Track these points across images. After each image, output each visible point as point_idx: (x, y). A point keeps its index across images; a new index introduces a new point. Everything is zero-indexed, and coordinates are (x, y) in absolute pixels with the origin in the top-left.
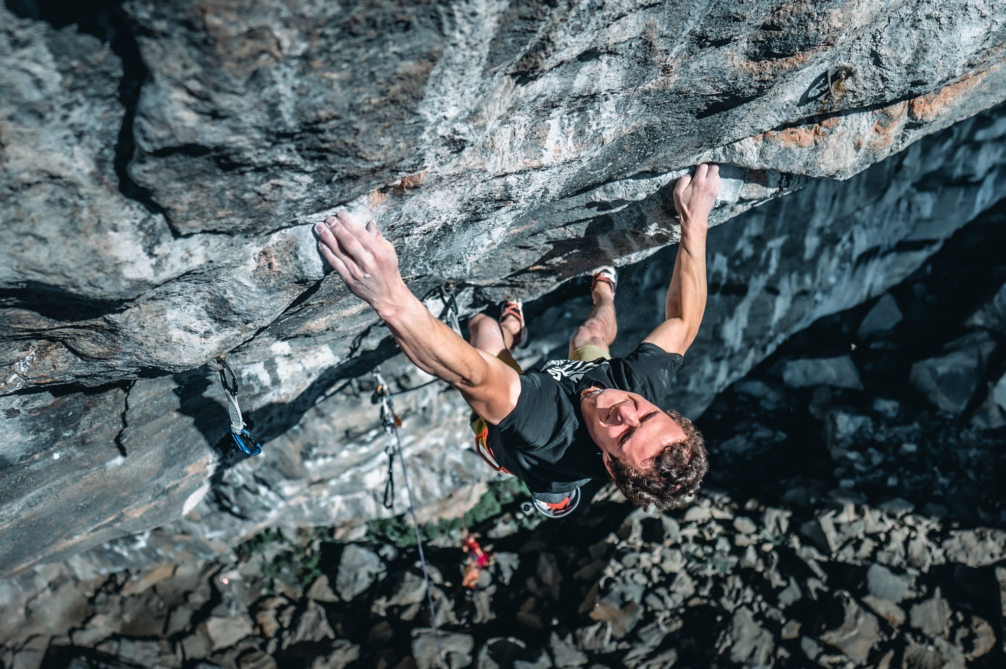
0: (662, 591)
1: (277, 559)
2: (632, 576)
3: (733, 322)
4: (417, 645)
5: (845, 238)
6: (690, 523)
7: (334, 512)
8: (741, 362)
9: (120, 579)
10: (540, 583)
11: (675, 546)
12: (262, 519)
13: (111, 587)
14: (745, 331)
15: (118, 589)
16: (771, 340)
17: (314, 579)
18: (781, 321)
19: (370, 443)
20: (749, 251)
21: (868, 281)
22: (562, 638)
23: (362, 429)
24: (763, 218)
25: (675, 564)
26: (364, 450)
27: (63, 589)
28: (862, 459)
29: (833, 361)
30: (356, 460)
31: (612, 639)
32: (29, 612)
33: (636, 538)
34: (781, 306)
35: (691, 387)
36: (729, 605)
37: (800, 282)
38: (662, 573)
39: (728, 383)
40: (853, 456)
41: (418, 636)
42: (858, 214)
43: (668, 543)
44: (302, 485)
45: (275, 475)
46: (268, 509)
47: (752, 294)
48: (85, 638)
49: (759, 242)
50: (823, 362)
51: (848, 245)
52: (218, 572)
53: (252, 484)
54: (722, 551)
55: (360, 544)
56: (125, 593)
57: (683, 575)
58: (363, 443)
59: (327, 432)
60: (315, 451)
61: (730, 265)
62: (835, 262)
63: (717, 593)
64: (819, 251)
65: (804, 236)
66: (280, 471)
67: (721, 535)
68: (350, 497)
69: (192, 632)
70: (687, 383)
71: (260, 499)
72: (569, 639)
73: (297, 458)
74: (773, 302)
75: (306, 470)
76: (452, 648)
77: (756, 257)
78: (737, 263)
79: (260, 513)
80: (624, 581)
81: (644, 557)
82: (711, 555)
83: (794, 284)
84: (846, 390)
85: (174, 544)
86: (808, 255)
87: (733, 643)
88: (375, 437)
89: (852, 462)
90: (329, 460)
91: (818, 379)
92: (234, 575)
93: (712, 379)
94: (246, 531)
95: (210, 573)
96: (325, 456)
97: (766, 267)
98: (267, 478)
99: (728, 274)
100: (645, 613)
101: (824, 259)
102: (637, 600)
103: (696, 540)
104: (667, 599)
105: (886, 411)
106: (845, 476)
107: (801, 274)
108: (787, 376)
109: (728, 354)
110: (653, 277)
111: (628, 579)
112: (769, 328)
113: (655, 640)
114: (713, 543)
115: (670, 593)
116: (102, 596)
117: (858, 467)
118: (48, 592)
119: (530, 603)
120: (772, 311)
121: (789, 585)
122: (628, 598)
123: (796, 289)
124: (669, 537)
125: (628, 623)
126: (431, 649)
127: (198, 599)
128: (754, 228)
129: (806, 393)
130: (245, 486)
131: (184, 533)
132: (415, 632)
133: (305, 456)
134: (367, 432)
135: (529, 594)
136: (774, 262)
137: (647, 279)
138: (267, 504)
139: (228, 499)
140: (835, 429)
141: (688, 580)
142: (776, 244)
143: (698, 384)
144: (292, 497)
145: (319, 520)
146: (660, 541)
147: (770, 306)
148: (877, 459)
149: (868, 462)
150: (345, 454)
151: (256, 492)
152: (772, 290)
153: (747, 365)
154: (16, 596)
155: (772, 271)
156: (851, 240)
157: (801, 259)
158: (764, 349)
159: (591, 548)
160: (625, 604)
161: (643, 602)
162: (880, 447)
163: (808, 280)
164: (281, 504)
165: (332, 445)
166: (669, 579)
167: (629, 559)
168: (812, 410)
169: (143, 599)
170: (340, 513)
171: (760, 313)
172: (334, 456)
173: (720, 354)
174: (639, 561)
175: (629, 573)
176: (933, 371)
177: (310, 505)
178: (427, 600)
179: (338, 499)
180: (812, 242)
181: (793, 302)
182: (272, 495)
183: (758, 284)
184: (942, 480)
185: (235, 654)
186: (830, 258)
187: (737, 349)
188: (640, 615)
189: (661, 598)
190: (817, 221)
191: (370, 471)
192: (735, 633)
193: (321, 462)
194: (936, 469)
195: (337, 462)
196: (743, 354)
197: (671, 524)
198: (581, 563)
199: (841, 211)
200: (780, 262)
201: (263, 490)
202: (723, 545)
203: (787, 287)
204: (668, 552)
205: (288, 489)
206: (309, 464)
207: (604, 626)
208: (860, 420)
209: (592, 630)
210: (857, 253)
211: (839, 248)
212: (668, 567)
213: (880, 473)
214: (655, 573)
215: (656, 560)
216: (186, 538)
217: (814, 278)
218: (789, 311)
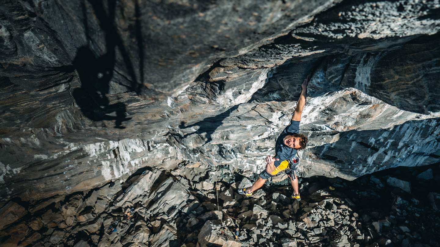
0: (325, 222)
1: (225, 174)
2: (318, 215)
3: (372, 157)
4: (254, 208)
5: (411, 146)
6: (341, 208)
7: (245, 167)
8: (371, 170)
9: (186, 163)
10: (292, 207)
11: (333, 212)
12: (229, 160)
13: (183, 164)
14: (374, 161)
15: (185, 165)
16: (382, 166)
17: (233, 183)
18: (386, 162)
19: (263, 152)
20: (382, 140)
21: (418, 161)
22: (293, 222)
23: (262, 148)
24: (389, 133)
25: (332, 217)
26: (260, 153)
27: (173, 160)
28: (400, 212)
29: (404, 182)
30: (257, 155)
31: (306, 228)
32: (163, 162)
33: (323, 206)
34: (387, 158)
35: (354, 171)
36: (342, 233)
37: (394, 154)
38: (327, 217)
39: (365, 174)
40: (398, 210)
41: (256, 206)
42: (417, 141)
43: (332, 211)
44: (242, 155)
45: (237, 151)
46: (232, 159)
47: (379, 152)
48: (174, 173)
49: (386, 139)
50: (401, 181)
51: (411, 149)
52: (210, 171)
53: (230, 151)
54: (346, 220)
55: (248, 178)
56: (186, 167)
57: (333, 220)
58: (261, 151)
59: (254, 145)
60: (249, 149)
61: (376, 142)
62: (406, 152)
63: (341, 228)
64: (402, 147)
65: (399, 142)
66: (239, 150)
67: (348, 215)
68: (251, 165)
69: (199, 183)
70: (353, 169)
71: (231, 155)
72: (294, 223)
73: (244, 149)
74: (385, 156)
75: (245, 153)
76: (263, 213)
77: (384, 143)
78: (378, 142)
79: (229, 159)
80: (316, 215)
81: (324, 211)
82: (343, 219)
83: (392, 153)
84: (405, 192)
85: (205, 159)
86: (399, 147)
87: (339, 242)
88: (265, 151)
89: (397, 211)
90: (251, 152)
91: (397, 185)
92: (214, 173)
93: (361, 171)
94: (224, 162)
95: (207, 170)
96: (251, 151)
97: (385, 146)
98: (235, 150)
99: (374, 144)
100: (318, 225)
101: (403, 150)
102: (317, 221)
103: (340, 213)
104: (326, 224)
105: (415, 202)
106: (392, 215)
107: (395, 152)
108: (388, 181)
109: (368, 166)
110: (353, 137)
111: (317, 215)
112: (382, 163)
113: (318, 233)
114: (345, 216)
115: (327, 223)
116: (181, 165)
117: (398, 214)
118: (169, 159)
119: (288, 211)
120: (384, 159)
121: (362, 235)
122: (315, 219)
123: (392, 155)
124: (333, 209)
125: (312, 226)
126: (258, 210)
127: (203, 175)
128: (385, 135)
129: (393, 188)
130: (228, 151)
131: (208, 157)
132: (255, 205)
133: (246, 149)
134: (263, 149)
135: (288, 209)
136: (388, 145)
137: (351, 138)
138: (232, 157)
139: (223, 153)
140: (396, 201)
141: (333, 222)
142: (391, 141)
143: (356, 171)
144: (239, 158)
145: (241, 167)
146: (330, 210)
147: (384, 157)
148: (405, 214)
149: (402, 214)
150: (256, 152)
151: (231, 153)
152: (385, 153)
153: (373, 171)
154: (162, 157)
155: (387, 148)
156: (413, 148)
157: (396, 148)
158: (379, 168)
159: (310, 204)
160: (313, 220)
161: (319, 222)
162: (408, 211)
163: (397, 154)
164: (235, 159)
165: (254, 149)
166: (328, 220)
167: (319, 211)
168: (392, 193)
169: (190, 170)
170: (247, 168)
171: (380, 158)
172: (253, 152)
173: (365, 165)
174: (322, 212)
175: (318, 214)
176: (435, 196)
177: (240, 162)
178: (260, 199)
179: (248, 164)
180: (401, 144)
181: (390, 158)
182: (234, 155)
183: (382, 150)
184: (423, 227)
185: (208, 192)
186: (405, 151)
187: (370, 165)
188: (316, 225)
189: (324, 224)
190: (404, 139)
191: (259, 159)
192: (340, 240)
193: (249, 152)
194: (423, 224)
195: (253, 153)
196: (372, 167)
197: (335, 207)
198: (306, 207)
199: (412, 139)
200: (390, 146)
201: (233, 153)
202: (348, 218)
203: (390, 154)
204: (331, 213)
205: (239, 155)
206: (246, 151)
207: (305, 224)
208: (405, 202)
209: (302, 223)
210: (413, 151)
211: (408, 148)
212: (329, 217)
213: (405, 218)
214: (325, 216)
215: (327, 214)
216: (208, 158)
217: (398, 154)
218: (389, 161)
